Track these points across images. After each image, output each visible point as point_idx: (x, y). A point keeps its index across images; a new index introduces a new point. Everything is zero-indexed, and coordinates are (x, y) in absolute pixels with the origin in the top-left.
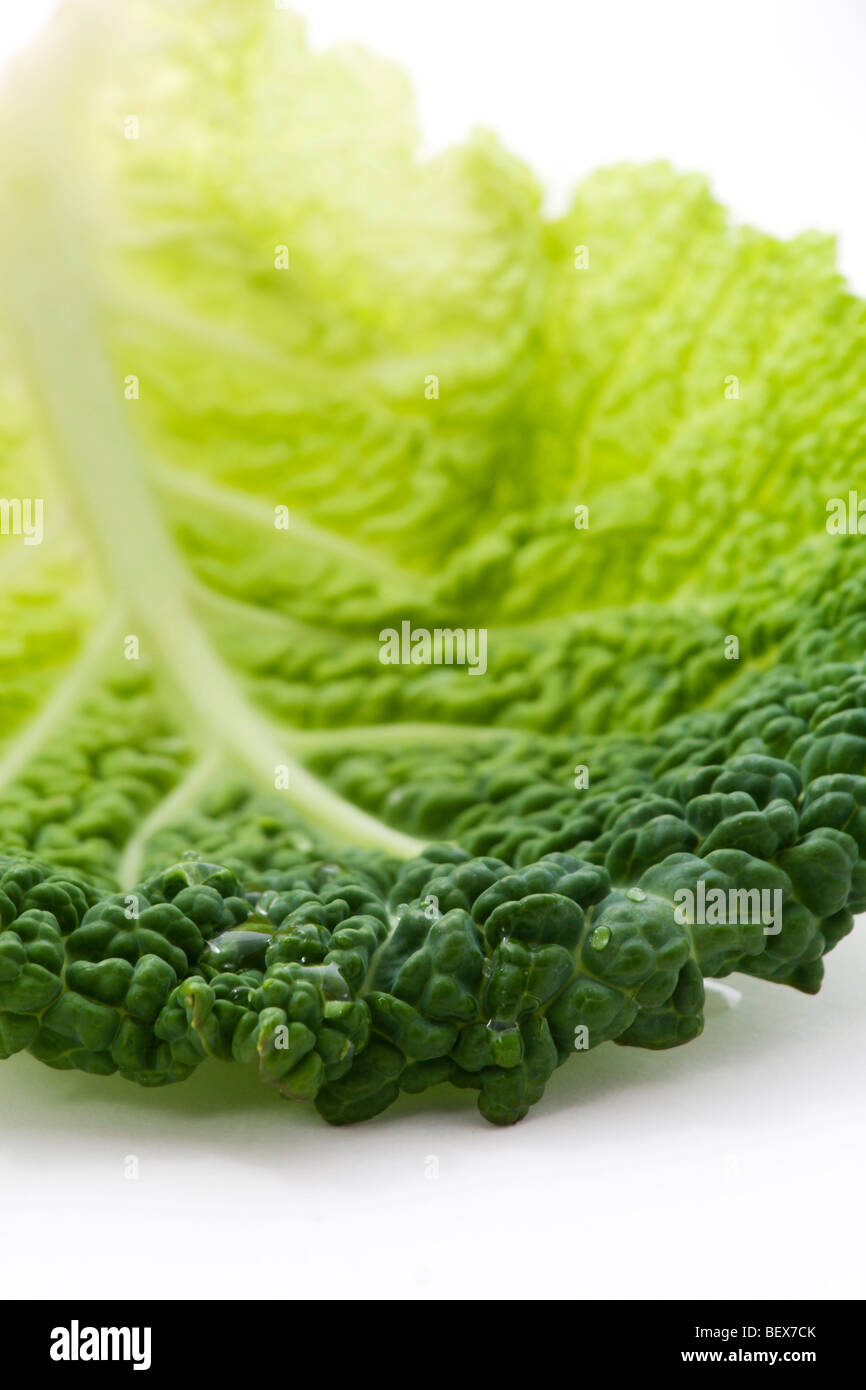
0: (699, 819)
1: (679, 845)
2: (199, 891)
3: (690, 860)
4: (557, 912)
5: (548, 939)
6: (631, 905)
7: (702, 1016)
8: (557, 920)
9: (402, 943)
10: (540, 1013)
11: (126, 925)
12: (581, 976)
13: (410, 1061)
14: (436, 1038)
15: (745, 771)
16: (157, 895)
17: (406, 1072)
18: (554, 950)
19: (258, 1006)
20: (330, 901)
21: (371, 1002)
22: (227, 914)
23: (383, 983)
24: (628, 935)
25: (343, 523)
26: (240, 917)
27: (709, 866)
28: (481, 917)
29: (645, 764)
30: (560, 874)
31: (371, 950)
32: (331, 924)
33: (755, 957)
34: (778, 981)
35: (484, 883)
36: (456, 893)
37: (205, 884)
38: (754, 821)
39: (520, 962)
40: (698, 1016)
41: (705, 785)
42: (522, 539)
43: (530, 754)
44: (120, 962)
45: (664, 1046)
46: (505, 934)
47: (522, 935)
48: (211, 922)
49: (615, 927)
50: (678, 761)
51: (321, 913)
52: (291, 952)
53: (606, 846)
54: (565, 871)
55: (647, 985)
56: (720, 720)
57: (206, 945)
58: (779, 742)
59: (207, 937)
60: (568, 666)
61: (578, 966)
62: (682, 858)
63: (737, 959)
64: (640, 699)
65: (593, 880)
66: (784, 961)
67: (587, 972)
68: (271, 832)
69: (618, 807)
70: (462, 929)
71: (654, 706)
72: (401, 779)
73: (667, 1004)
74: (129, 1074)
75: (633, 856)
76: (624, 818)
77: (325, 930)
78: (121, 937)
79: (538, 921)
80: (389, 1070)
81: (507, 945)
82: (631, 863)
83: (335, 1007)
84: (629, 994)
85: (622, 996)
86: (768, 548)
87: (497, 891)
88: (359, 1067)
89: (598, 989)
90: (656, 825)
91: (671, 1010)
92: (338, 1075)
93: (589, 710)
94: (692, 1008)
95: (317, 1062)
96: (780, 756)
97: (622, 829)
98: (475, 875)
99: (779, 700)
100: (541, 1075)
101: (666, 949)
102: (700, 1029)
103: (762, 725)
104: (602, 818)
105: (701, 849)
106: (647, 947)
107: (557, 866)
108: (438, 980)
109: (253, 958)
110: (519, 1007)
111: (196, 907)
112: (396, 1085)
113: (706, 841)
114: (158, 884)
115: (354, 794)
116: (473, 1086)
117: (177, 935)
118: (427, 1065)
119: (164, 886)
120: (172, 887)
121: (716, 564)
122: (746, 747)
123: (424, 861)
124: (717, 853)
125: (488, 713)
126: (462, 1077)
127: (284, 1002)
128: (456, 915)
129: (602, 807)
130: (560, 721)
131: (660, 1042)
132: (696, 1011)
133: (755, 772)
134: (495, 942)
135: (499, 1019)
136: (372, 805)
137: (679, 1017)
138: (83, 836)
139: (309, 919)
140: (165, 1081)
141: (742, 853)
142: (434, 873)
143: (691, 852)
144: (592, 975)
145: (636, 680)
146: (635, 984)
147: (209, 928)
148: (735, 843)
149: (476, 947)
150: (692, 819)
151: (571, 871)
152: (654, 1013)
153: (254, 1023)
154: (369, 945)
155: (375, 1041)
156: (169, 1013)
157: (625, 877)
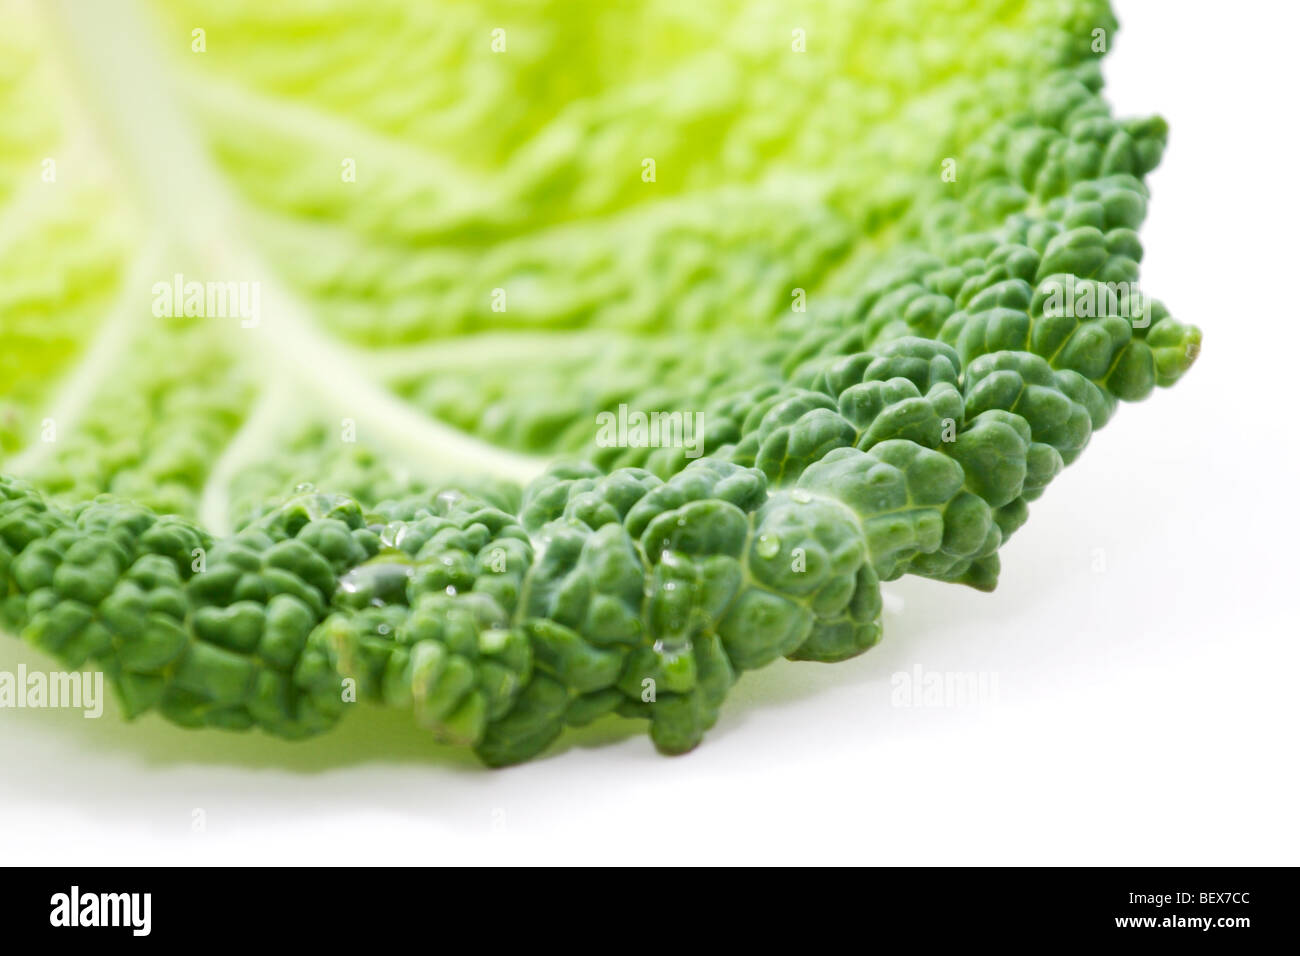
0: (855, 410)
1: (838, 439)
2: (324, 526)
3: (853, 454)
4: (720, 520)
5: (713, 550)
6: (797, 507)
7: (881, 623)
8: (721, 529)
9: (553, 566)
10: (710, 630)
11: (250, 566)
12: (752, 588)
13: (574, 692)
14: (600, 665)
15: (899, 356)
16: (280, 532)
17: (571, 706)
18: (722, 561)
19: (410, 644)
20: (466, 527)
21: (529, 630)
22: (358, 549)
23: (538, 609)
24: (797, 541)
25: (395, 128)
26: (372, 550)
27: (877, 459)
28: (637, 530)
29: (774, 360)
30: (716, 479)
31: (523, 574)
32: (474, 550)
33: (931, 555)
34: (952, 580)
35: (636, 495)
36: (606, 508)
37: (330, 517)
38: (919, 408)
39: (686, 577)
40: (876, 623)
41: (855, 374)
42: (593, 130)
43: (634, 362)
44: (251, 608)
45: (841, 658)
46: (667, 548)
47: (687, 546)
48: (341, 558)
49: (785, 531)
50: (811, 353)
51: (462, 540)
52: (438, 583)
53: (754, 448)
54: (721, 477)
55: (824, 593)
56: (851, 306)
57: (338, 584)
58: (925, 323)
59: (340, 573)
60: (660, 263)
61: (747, 577)
62: (844, 453)
63: (909, 559)
64: (748, 292)
65: (753, 483)
66: (959, 558)
67: (756, 583)
68: (366, 463)
69: (757, 408)
70: (619, 543)
71: (764, 299)
72: (495, 397)
73: (843, 612)
74: (270, 728)
75: (787, 455)
76: (772, 416)
77: (470, 557)
78: (248, 581)
79: (701, 532)
80: (552, 702)
81: (669, 559)
82: (786, 462)
83: (493, 640)
84: (804, 603)
85: (795, 605)
86: (868, 121)
87: (652, 502)
88: (522, 703)
89: (773, 600)
90: (810, 420)
91: (848, 618)
92: (498, 712)
93: (691, 309)
94: (870, 614)
95: (479, 701)
96: (932, 336)
97: (771, 428)
98: (623, 488)
99: (916, 279)
100: (716, 698)
101: (840, 552)
102: (879, 636)
103: (902, 309)
104: (740, 420)
105: (861, 444)
106: (820, 550)
107: (710, 470)
108: (600, 603)
109: (395, 593)
110: (690, 626)
111: (324, 543)
112: (560, 720)
113: (866, 433)
114: (278, 521)
115: (446, 416)
116: (642, 715)
117: (310, 574)
118: (591, 696)
119: (285, 522)
120: (295, 524)
121: (810, 142)
122: (887, 333)
123: (554, 479)
124: (882, 445)
125: (578, 320)
126: (631, 705)
127: (438, 635)
128: (611, 531)
129: (738, 409)
130: (659, 323)
131: (837, 653)
132: (874, 618)
133: (912, 356)
134: (654, 557)
135: (669, 640)
136: (469, 427)
137: (856, 625)
138: (163, 480)
139: (451, 546)
140: (311, 732)
141: (910, 444)
142: (571, 491)
143: (850, 446)
144: (762, 586)
145: (738, 272)
146: (810, 592)
147: (341, 564)
148: (899, 433)
149: (635, 564)
150: (848, 409)
151: (725, 476)
152: (831, 622)
153: (406, 664)
154: (518, 568)
155: (536, 673)
156: (311, 659)
157: (779, 479)
